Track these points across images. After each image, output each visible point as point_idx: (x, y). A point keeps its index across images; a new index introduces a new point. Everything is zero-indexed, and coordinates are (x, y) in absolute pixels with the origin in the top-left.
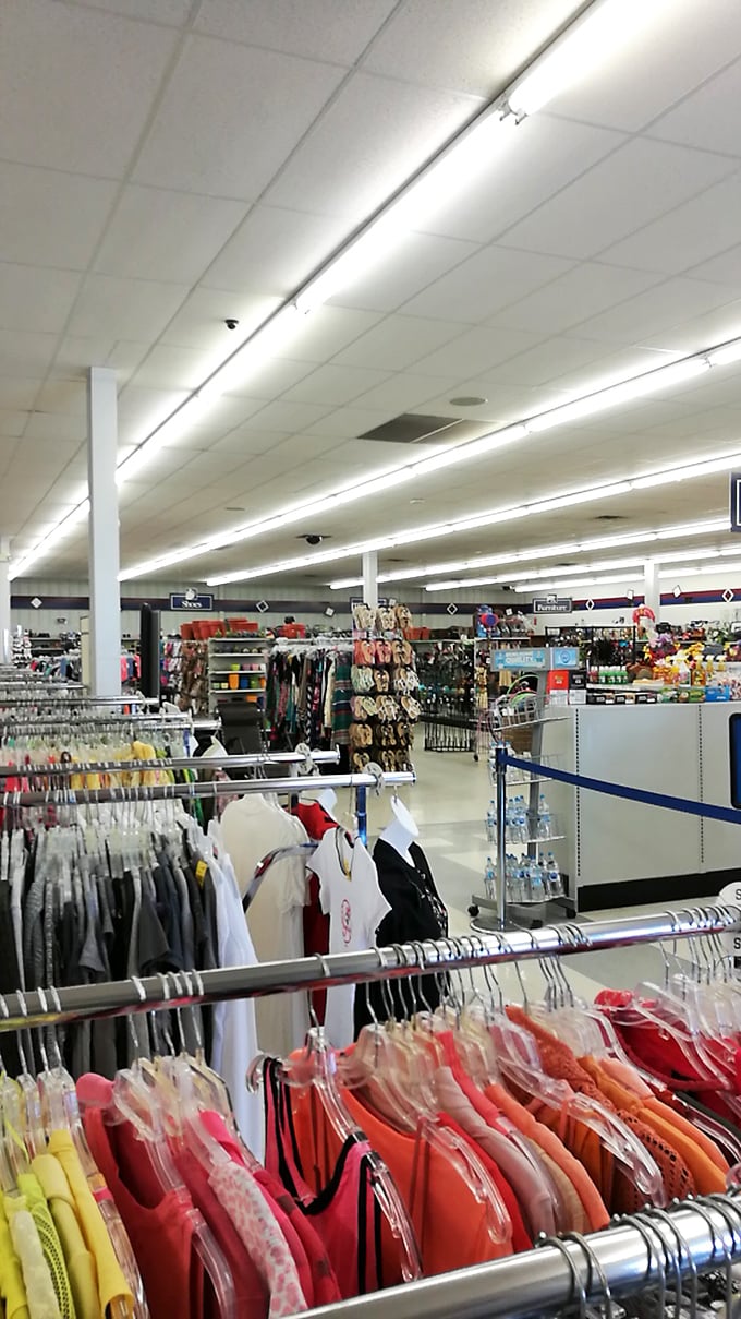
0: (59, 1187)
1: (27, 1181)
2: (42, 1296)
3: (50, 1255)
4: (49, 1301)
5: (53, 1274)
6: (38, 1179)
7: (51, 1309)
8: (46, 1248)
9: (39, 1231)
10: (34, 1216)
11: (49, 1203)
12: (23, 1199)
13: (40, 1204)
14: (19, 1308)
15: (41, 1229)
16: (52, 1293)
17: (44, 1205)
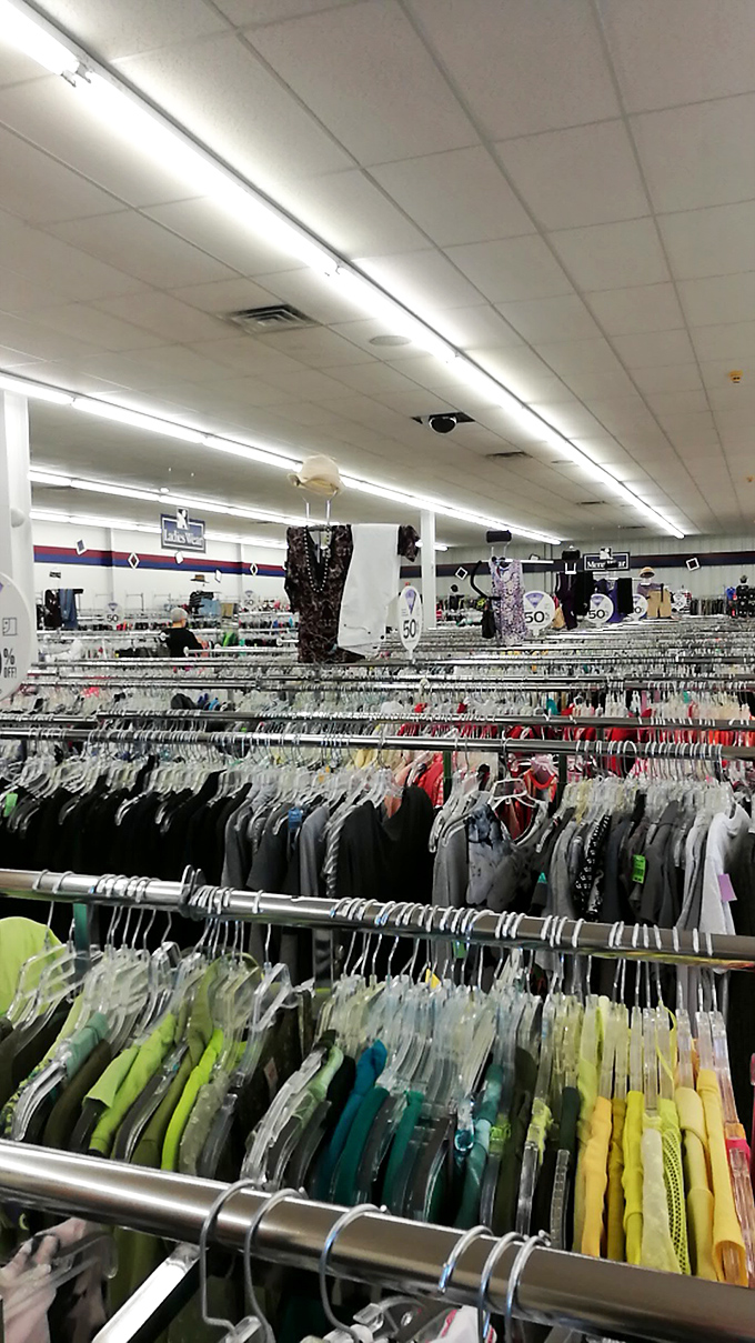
0: (694, 1122)
1: (666, 1106)
2: (656, 1211)
3: (670, 1178)
4: (661, 1217)
5: (669, 1196)
6: (677, 1106)
7: (662, 1226)
8: (668, 1171)
9: (664, 1153)
10: (663, 1138)
11: (683, 1133)
12: (658, 1120)
13: (672, 1131)
14: (635, 1213)
15: (667, 1152)
16: (665, 1212)
17: (677, 1134)
